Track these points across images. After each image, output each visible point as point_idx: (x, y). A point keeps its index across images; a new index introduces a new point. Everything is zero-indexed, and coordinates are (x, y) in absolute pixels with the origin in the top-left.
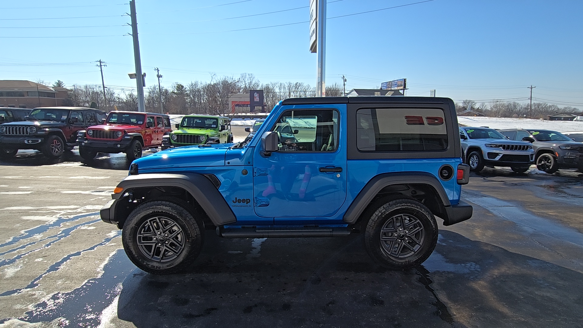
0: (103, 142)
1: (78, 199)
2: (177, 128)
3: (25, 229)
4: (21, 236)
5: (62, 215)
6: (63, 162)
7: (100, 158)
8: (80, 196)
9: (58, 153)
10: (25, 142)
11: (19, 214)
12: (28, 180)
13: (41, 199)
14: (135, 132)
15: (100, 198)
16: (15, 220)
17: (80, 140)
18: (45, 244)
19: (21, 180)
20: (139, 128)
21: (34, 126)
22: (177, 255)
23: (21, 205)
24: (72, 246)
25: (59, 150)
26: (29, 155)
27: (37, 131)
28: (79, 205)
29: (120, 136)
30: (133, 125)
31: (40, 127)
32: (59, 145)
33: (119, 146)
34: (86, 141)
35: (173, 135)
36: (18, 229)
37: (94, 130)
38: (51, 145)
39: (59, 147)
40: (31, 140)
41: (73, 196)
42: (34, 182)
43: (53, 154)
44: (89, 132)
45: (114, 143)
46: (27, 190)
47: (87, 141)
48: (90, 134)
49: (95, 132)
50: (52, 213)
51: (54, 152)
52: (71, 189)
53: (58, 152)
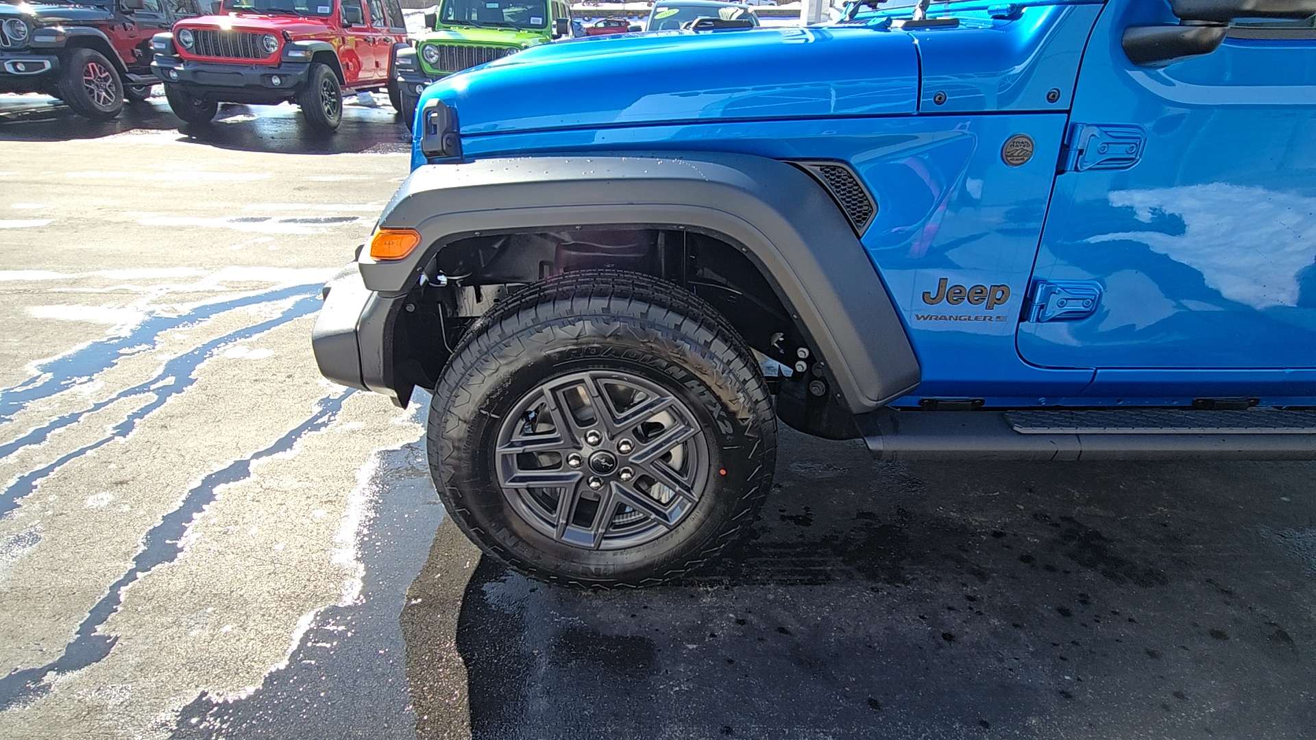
0: (227, 69)
1: (193, 245)
2: (430, 29)
3: (39, 357)
4: (30, 387)
5: (155, 302)
6: (128, 130)
7: (229, 120)
8: (197, 235)
9: (110, 104)
10: (8, 70)
11: (16, 297)
12: (36, 183)
13: (80, 246)
14: (312, 37)
15: (261, 240)
16: (7, 322)
17: (162, 63)
18: (115, 425)
19: (17, 182)
20: (323, 28)
21: (19, 16)
22: (667, 526)
23: (21, 264)
24: (212, 435)
25: (111, 96)
26: (33, 110)
27: (32, 34)
28: (201, 265)
29: (273, 50)
30: (304, 17)
31: (38, 21)
32: (106, 79)
33: (276, 81)
34: (180, 66)
35: (428, 48)
36: (16, 357)
37: (197, 31)
38: (85, 78)
39: (109, 86)
40: (23, 63)
41: (176, 234)
42: (55, 190)
43: (96, 105)
44: (181, 36)
45: (263, 73)
46: (36, 214)
47: (182, 65)
48: (187, 43)
49: (200, 38)
50: (122, 295)
51: (99, 101)
52: (167, 211)
53: (110, 101)
